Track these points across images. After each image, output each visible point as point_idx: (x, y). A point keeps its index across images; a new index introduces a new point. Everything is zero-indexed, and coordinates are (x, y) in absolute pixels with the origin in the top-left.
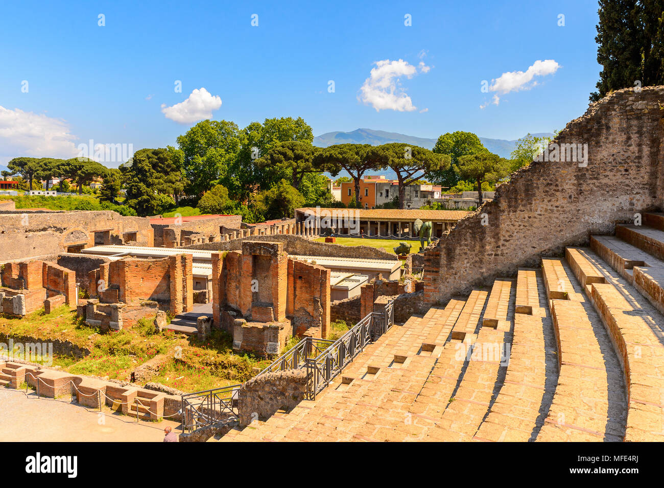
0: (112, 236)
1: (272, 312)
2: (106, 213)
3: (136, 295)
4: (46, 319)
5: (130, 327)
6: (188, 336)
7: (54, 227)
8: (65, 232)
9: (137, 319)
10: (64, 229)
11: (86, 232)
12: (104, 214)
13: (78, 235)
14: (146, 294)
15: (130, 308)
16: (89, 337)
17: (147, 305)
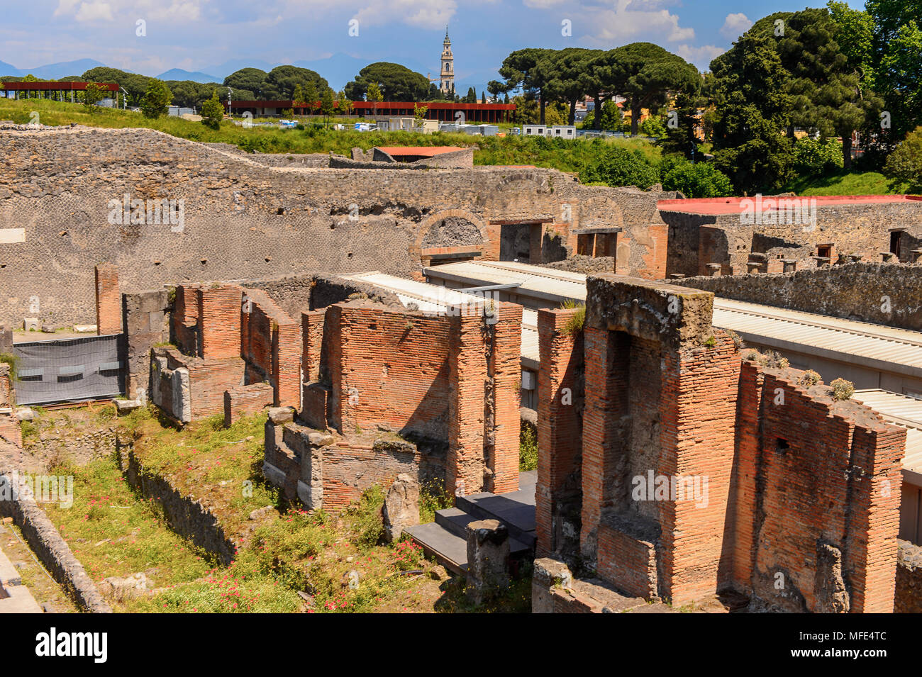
0: (547, 236)
1: (652, 562)
2: (534, 174)
3: (370, 414)
4: (218, 441)
5: (343, 508)
6: (449, 573)
7: (401, 205)
8: (427, 221)
9: (363, 486)
10: (425, 211)
11: (479, 224)
12: (529, 177)
13: (458, 230)
14: (397, 416)
15: (344, 450)
16: (253, 514)
17: (392, 450)
